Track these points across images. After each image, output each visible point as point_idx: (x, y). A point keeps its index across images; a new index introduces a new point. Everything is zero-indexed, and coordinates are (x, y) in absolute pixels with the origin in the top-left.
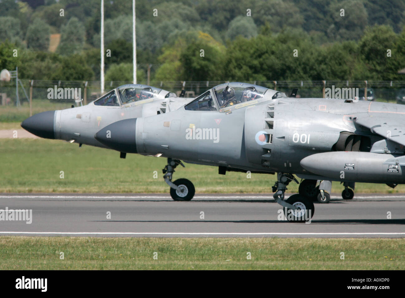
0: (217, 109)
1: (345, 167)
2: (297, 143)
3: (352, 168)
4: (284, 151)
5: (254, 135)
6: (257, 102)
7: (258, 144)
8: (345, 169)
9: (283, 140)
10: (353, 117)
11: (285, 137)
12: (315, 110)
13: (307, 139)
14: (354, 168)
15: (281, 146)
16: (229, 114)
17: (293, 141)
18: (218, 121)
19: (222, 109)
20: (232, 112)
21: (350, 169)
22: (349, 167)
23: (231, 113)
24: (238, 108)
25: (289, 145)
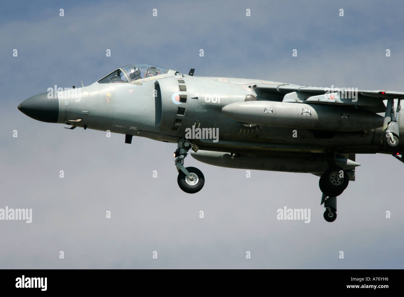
0: (129, 81)
1: (265, 111)
2: (208, 102)
3: (271, 112)
4: (197, 110)
5: (171, 96)
6: (163, 77)
7: (174, 104)
8: (265, 112)
9: (196, 100)
10: (252, 85)
11: (198, 98)
12: (217, 81)
13: (218, 99)
14: (272, 111)
15: (194, 105)
16: (140, 85)
17: (205, 101)
18: (131, 91)
19: (133, 81)
20: (143, 83)
21: (269, 112)
22: (268, 111)
23: (142, 85)
24: (147, 81)
25: (202, 104)
